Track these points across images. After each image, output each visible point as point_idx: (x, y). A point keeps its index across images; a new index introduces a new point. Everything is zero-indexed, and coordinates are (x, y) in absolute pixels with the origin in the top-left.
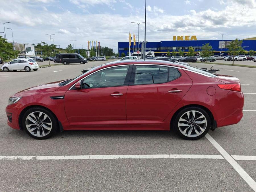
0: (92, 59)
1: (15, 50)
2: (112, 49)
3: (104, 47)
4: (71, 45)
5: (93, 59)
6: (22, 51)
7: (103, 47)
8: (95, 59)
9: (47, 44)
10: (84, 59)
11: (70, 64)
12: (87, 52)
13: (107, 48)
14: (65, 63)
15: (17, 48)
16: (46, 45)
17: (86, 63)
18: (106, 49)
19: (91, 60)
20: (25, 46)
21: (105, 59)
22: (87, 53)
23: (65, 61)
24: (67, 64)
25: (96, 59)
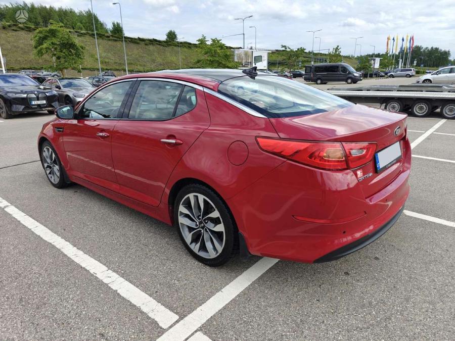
0: (383, 74)
1: (236, 60)
2: (447, 50)
3: (430, 48)
4: (339, 48)
5: (386, 74)
6: (246, 62)
7: (427, 48)
8: (389, 74)
9: (289, 48)
10: (355, 74)
11: (329, 83)
12: (374, 60)
13: (437, 49)
14: (319, 82)
15: (239, 57)
16: (288, 50)
17: (358, 82)
18: (435, 51)
19: (382, 76)
20: (253, 54)
21: (414, 74)
22: (372, 62)
23: (319, 79)
24: (321, 83)
25: (392, 73)
